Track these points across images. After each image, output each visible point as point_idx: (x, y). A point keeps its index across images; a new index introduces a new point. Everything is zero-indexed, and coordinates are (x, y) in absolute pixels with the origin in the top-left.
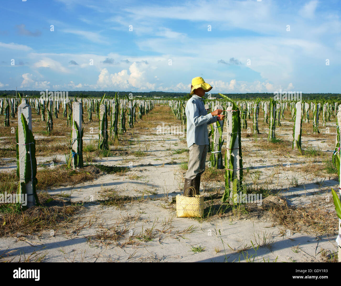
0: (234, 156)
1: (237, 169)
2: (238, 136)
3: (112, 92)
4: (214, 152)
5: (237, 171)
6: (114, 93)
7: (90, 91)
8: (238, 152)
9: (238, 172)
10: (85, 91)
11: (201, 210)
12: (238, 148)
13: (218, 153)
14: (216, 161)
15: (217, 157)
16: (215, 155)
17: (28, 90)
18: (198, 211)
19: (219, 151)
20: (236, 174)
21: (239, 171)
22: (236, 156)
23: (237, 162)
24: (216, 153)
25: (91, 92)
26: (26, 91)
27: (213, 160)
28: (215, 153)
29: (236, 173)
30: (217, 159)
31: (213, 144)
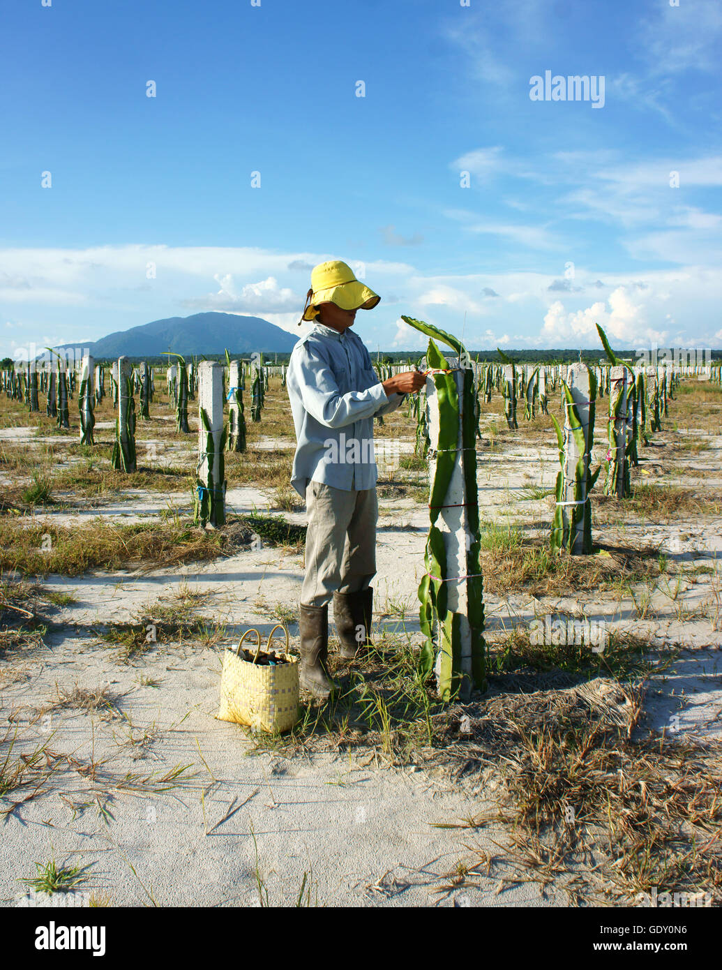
0: (449, 531)
1: (458, 576)
2: (460, 463)
3: (571, 351)
4: (563, 504)
5: (459, 584)
6: (577, 352)
7: (525, 351)
8: (462, 519)
9: (462, 589)
10: (515, 350)
11: (276, 709)
12: (463, 503)
13: (574, 506)
14: (566, 531)
15: (570, 517)
16: (566, 511)
17: (406, 350)
18: (267, 712)
19: (576, 500)
20: (457, 595)
21: (465, 583)
22: (456, 532)
23: (457, 553)
24: (568, 506)
25: (529, 351)
26: (402, 352)
27: (559, 527)
28: (565, 506)
29: (456, 591)
30: (570, 523)
31: (562, 478)
